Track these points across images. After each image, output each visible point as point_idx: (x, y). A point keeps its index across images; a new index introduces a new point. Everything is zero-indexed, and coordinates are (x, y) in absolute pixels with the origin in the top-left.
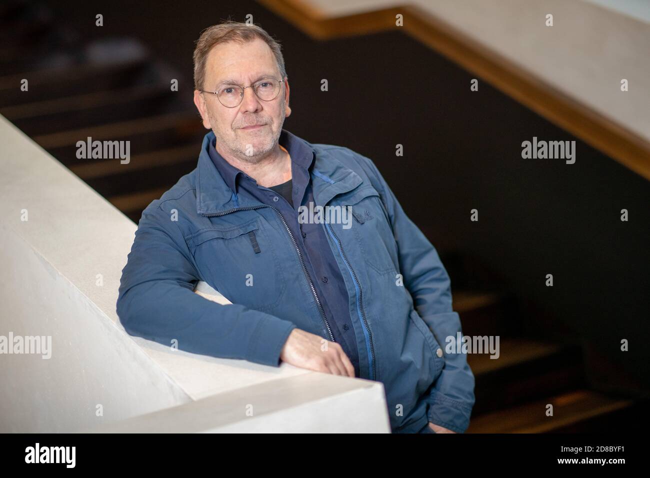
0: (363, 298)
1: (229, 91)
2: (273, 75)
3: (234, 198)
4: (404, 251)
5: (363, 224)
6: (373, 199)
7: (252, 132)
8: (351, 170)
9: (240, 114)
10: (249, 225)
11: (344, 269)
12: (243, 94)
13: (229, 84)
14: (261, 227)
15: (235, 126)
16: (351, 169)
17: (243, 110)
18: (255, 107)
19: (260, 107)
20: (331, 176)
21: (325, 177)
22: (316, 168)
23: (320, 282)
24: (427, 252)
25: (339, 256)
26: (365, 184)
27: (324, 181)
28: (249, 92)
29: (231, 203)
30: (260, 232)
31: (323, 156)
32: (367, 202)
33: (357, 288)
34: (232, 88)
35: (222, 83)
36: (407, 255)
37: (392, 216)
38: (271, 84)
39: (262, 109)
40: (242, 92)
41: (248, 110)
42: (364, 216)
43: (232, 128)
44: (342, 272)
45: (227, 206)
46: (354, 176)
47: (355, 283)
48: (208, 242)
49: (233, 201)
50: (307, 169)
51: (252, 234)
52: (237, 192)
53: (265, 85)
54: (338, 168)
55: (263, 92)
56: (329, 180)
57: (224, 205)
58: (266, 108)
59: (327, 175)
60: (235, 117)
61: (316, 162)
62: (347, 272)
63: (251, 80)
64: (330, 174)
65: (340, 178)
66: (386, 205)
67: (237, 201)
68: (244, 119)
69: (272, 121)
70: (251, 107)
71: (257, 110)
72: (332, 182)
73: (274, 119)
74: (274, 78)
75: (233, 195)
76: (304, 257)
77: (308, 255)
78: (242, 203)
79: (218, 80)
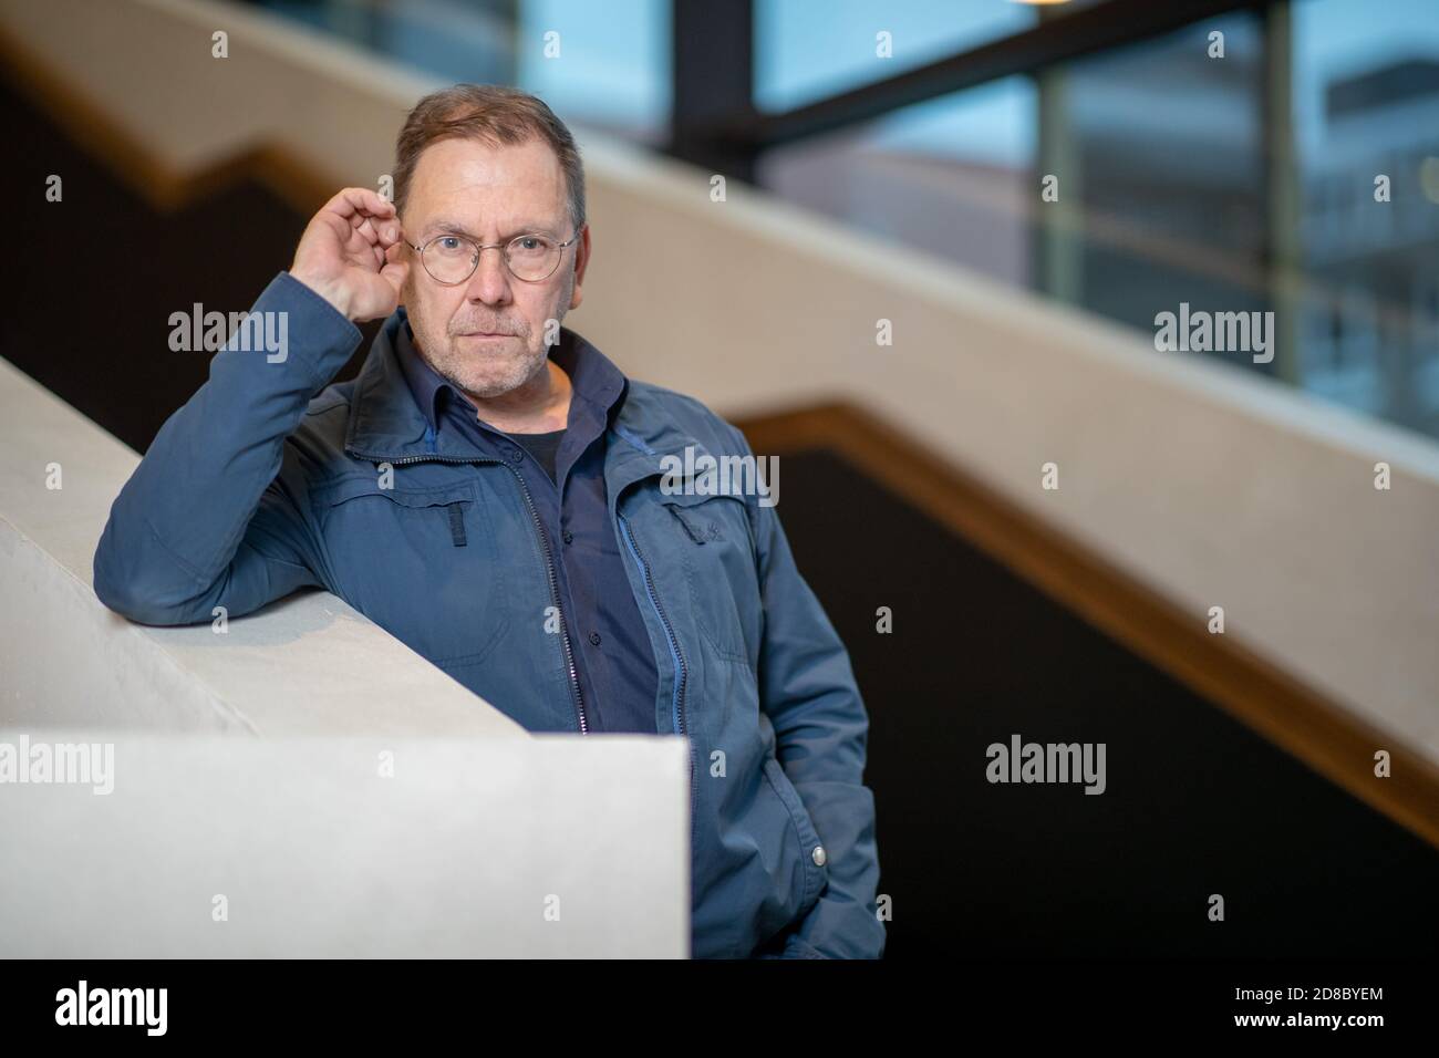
0: (687, 690)
1: (451, 244)
2: (550, 227)
3: (428, 436)
5: (702, 543)
6: (732, 505)
7: (484, 345)
8: (693, 440)
9: (466, 303)
10: (453, 491)
11: (652, 621)
12: (477, 259)
13: (451, 231)
14: (478, 498)
15: (455, 328)
16: (694, 436)
17: (473, 295)
18: (498, 295)
19: (507, 296)
20: (649, 441)
21: (636, 441)
22: (623, 418)
23: (582, 641)
24: (826, 653)
25: (644, 593)
27: (632, 447)
28: (490, 258)
29: (421, 444)
30: (474, 507)
31: (640, 400)
32: (717, 506)
33: (677, 663)
34: (457, 238)
35: (437, 223)
37: (765, 554)
38: (543, 244)
39: (512, 303)
40: (477, 254)
41: (482, 297)
43: (448, 333)
44: (648, 625)
45: (411, 449)
47: (674, 654)
48: (359, 503)
49: (427, 442)
50: (606, 410)
51: (456, 510)
52: (439, 428)
53: (531, 244)
54: (667, 430)
55: (521, 258)
56: (645, 447)
57: (405, 446)
58: (519, 299)
59: (642, 437)
60: (457, 309)
61: (625, 410)
62: (657, 628)
63: (501, 230)
64: (649, 436)
65: (668, 449)
67: (434, 443)
68: (471, 316)
69: (529, 329)
70: (489, 292)
71: (500, 301)
72: (650, 451)
73: (533, 328)
74: (554, 234)
75: (429, 430)
76: (560, 583)
77: (568, 580)
78: (444, 448)
79: (430, 218)
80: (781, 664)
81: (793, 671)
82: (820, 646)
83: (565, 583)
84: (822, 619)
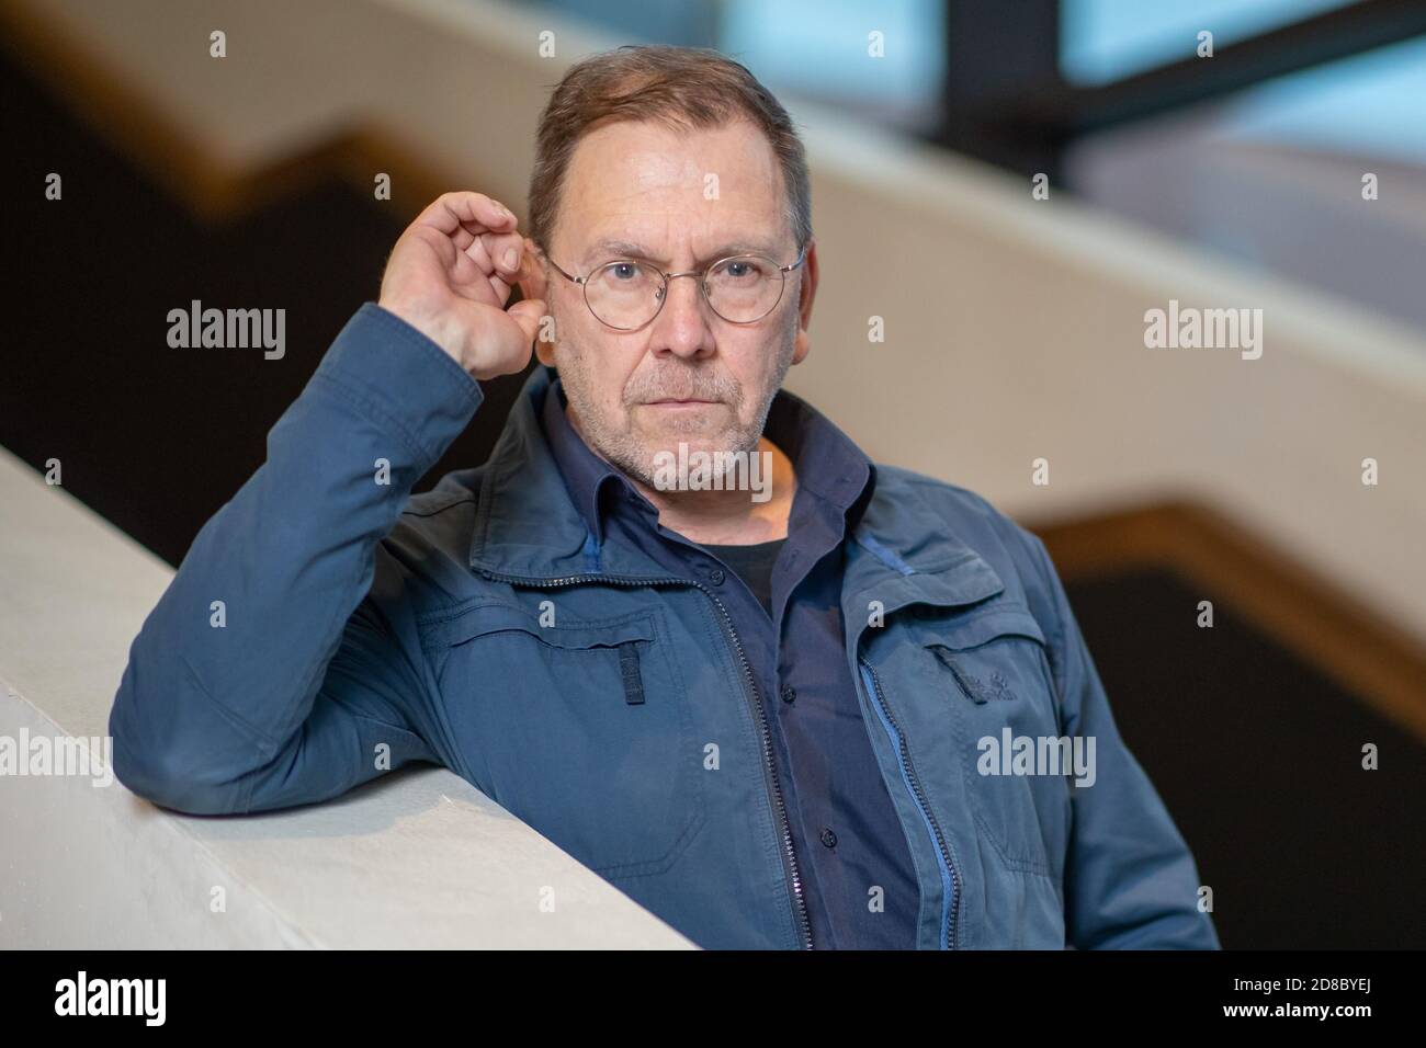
0: (962, 913)
1: (625, 271)
2: (765, 243)
3: (589, 547)
4: (1092, 835)
5: (982, 703)
6: (1026, 646)
7: (676, 416)
8: (971, 552)
9: (649, 357)
10: (625, 625)
11: (911, 815)
12: (664, 293)
13: (624, 255)
14: (662, 635)
15: (634, 392)
16: (974, 549)
17: (660, 343)
18: (696, 343)
19: (708, 343)
20: (907, 555)
21: (889, 554)
22: (868, 521)
23: (811, 842)
24: (1164, 858)
25: (897, 775)
26: (1007, 598)
27: (883, 564)
28: (683, 290)
29: (579, 559)
30: (655, 648)
31: (896, 496)
32: (1004, 649)
33: (946, 876)
34: (634, 264)
35: (604, 243)
36: (1097, 851)
37: (1073, 717)
38: (757, 269)
39: (715, 354)
40: (663, 286)
41: (672, 346)
42: (988, 687)
43: (623, 400)
44: (905, 823)
45: (565, 567)
46: (980, 570)
47: (942, 863)
48: (490, 641)
49: (587, 556)
50: (844, 511)
51: (630, 654)
52: (604, 536)
53: (740, 270)
54: (934, 539)
55: (725, 289)
56: (900, 563)
57: (555, 561)
58: (725, 350)
59: (897, 549)
60: (637, 365)
61: (871, 507)
62: (917, 825)
63: (696, 251)
64: (907, 547)
65: (934, 565)
66: (1061, 681)
67: (597, 557)
68: (657, 375)
69: (740, 393)
70: (684, 338)
71: (699, 351)
72: (909, 570)
73: (745, 390)
74: (771, 253)
75: (590, 539)
76: (779, 759)
77: (789, 753)
78: (611, 565)
79: (594, 236)
80: (1096, 875)
81: (1114, 884)
82: (1151, 848)
83: (785, 760)
84: (1156, 809)
